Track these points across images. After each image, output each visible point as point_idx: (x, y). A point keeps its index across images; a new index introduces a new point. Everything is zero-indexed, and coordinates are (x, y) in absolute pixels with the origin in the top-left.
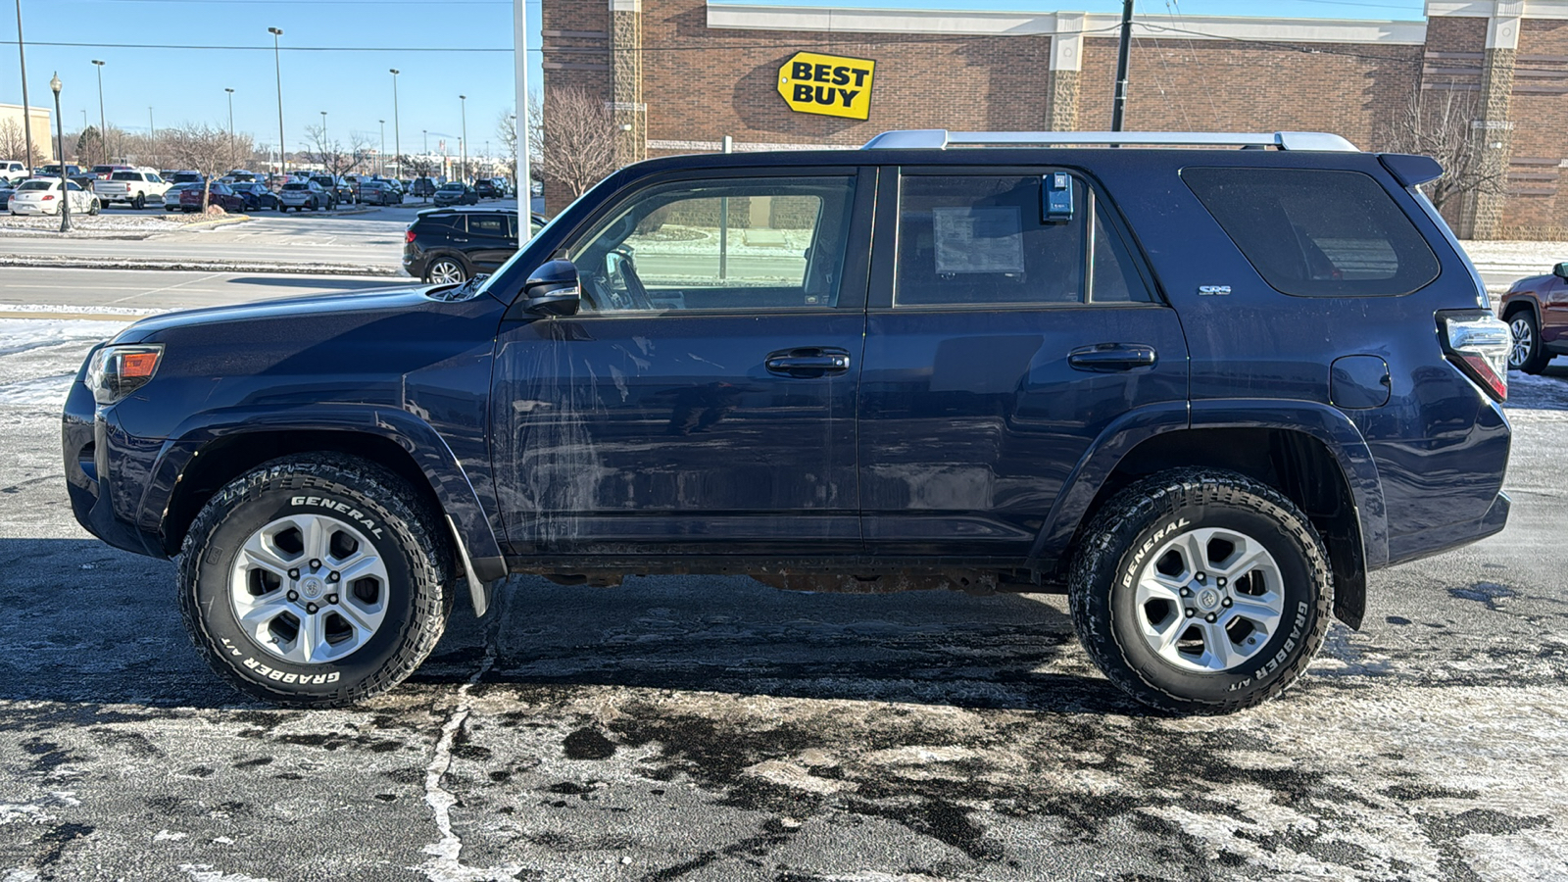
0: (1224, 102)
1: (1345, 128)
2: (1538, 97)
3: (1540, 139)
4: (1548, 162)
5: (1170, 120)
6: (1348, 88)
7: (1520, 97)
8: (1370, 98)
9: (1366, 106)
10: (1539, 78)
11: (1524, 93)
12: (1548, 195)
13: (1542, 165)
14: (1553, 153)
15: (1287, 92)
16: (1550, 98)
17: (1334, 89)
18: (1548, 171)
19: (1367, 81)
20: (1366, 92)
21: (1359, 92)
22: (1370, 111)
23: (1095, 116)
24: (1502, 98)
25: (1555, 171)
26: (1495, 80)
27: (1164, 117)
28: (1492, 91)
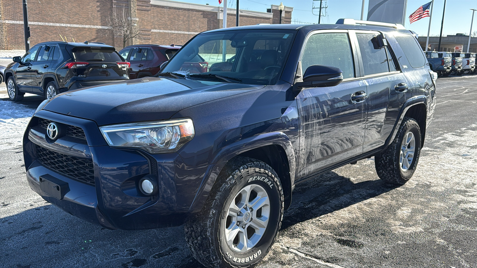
0: (55, 7)
1: (93, 18)
2: (143, 11)
3: (146, 24)
4: (148, 30)
5: (37, 12)
6: (92, 5)
7: (139, 11)
8: (99, 9)
9: (98, 11)
10: (143, 6)
11: (140, 10)
12: (149, 39)
13: (147, 31)
14: (149, 28)
15: (74, 5)
16: (146, 12)
17: (88, 5)
18: (148, 32)
19: (97, 3)
20: (98, 7)
21: (95, 7)
22: (100, 13)
23: (9, 9)
24: (135, 11)
25: (150, 33)
26: (132, 6)
27: (35, 11)
28: (132, 9)
